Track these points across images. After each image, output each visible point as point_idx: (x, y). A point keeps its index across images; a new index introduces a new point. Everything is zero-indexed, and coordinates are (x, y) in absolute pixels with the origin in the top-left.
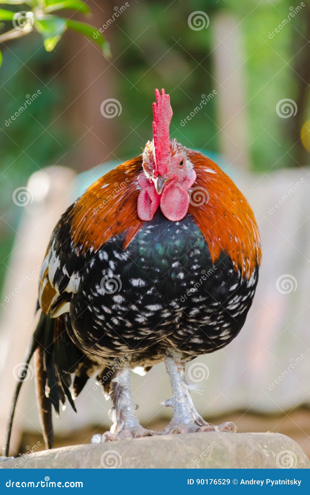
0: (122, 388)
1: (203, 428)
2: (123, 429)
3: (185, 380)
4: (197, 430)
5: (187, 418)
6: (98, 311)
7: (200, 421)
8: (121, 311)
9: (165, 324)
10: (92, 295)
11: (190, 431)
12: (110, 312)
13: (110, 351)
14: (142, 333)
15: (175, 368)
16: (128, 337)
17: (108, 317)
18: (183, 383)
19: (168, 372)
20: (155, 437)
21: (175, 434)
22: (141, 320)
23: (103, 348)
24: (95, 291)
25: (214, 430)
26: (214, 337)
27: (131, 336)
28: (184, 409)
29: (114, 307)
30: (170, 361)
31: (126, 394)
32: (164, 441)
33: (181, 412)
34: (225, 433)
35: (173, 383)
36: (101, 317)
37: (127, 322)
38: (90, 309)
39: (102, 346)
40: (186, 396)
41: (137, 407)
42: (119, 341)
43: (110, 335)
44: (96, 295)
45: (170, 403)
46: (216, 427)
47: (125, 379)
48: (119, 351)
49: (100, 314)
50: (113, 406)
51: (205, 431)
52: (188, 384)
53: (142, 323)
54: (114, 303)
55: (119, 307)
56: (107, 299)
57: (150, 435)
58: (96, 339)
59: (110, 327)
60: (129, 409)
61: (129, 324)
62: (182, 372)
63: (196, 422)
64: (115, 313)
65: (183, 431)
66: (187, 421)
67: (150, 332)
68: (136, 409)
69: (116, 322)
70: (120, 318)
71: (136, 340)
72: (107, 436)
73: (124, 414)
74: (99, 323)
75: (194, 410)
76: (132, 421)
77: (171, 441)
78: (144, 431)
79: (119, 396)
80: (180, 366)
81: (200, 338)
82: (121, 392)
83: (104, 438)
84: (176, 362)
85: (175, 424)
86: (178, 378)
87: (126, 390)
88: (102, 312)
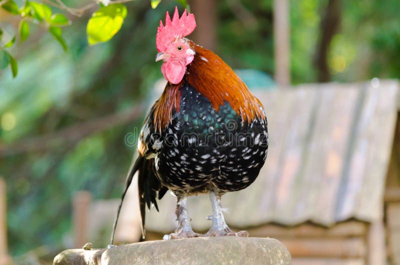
0: (183, 208)
1: (229, 234)
2: (182, 232)
3: (220, 205)
4: (225, 235)
5: (220, 227)
6: (173, 165)
7: (228, 229)
8: (186, 164)
9: (213, 170)
10: (168, 156)
11: (221, 235)
12: (180, 165)
13: (179, 187)
14: (200, 177)
15: (215, 198)
16: (191, 179)
17: (179, 169)
18: (219, 206)
19: (211, 200)
20: (200, 238)
21: (213, 237)
22: (199, 168)
23: (175, 186)
24: (170, 154)
25: (235, 235)
26: (239, 181)
27: (193, 179)
28: (218, 222)
29: (182, 162)
30: (213, 194)
31: (185, 212)
32: (203, 240)
33: (217, 224)
34: (241, 237)
35: (213, 207)
36: (175, 169)
37: (191, 170)
38: (168, 164)
39: (174, 184)
40: (220, 215)
41: (191, 220)
42: (185, 182)
43: (180, 179)
44: (171, 156)
45: (211, 218)
46: (236, 234)
47: (185, 203)
48: (184, 187)
49: (174, 167)
50: (176, 218)
51: (230, 235)
52: (222, 208)
53: (199, 171)
54: (181, 160)
55: (185, 162)
56: (177, 158)
57: (197, 236)
58: (171, 181)
59: (180, 174)
60: (186, 221)
61: (191, 172)
62: (219, 200)
63: (225, 230)
64: (183, 166)
65: (217, 235)
66: (220, 229)
67: (204, 176)
68: (190, 221)
69: (183, 171)
70: (186, 169)
71: (196, 181)
72: (172, 236)
73: (183, 224)
74: (173, 172)
75: (225, 223)
76: (187, 228)
77: (208, 241)
78: (194, 234)
79: (181, 213)
80: (218, 197)
81: (231, 182)
82: (182, 210)
83: (170, 237)
84: (216, 194)
85: (213, 230)
86: (216, 204)
87: (185, 209)
88: (175, 166)
